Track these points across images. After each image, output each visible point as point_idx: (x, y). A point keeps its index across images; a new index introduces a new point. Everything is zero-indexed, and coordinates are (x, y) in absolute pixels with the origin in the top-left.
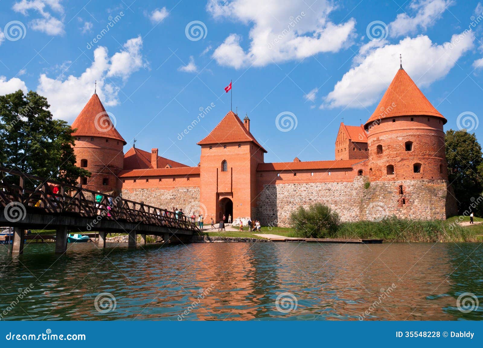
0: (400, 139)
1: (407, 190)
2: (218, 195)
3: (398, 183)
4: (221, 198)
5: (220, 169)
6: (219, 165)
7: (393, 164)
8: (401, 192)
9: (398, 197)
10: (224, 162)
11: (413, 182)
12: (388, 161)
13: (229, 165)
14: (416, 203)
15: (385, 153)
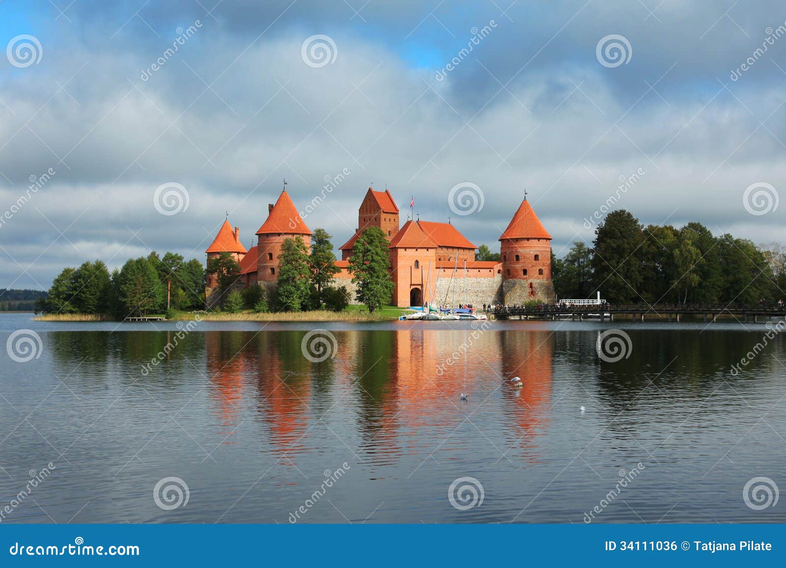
0: (532, 252)
1: (534, 285)
2: (411, 285)
3: (530, 281)
4: (413, 287)
5: (413, 267)
6: (413, 263)
7: (526, 268)
8: (531, 287)
9: (530, 290)
10: (417, 261)
11: (538, 281)
12: (523, 267)
13: (420, 264)
14: (539, 295)
15: (521, 261)
